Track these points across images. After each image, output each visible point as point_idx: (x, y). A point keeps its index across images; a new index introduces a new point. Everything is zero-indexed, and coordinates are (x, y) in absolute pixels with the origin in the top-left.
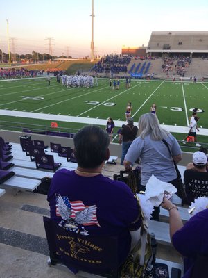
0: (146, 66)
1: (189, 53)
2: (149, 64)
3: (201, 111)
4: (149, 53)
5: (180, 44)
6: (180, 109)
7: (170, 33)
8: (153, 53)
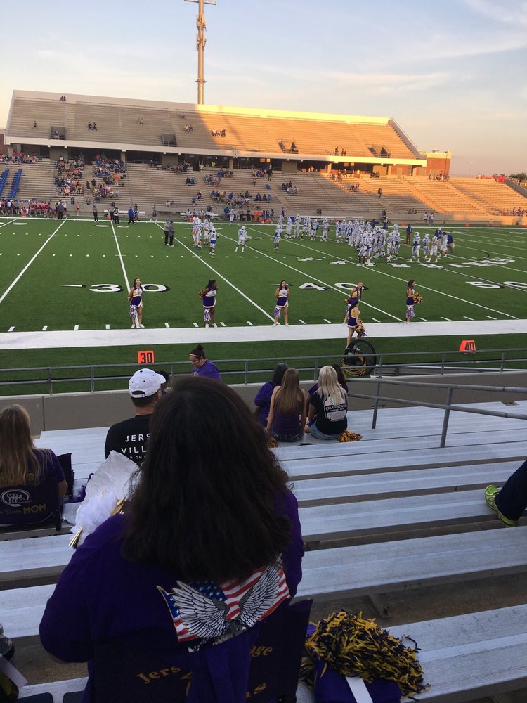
0: (10, 179)
1: (119, 152)
2: (19, 174)
3: (162, 288)
4: (12, 145)
5: (92, 127)
6: (114, 288)
7: (63, 99)
8: (23, 146)
